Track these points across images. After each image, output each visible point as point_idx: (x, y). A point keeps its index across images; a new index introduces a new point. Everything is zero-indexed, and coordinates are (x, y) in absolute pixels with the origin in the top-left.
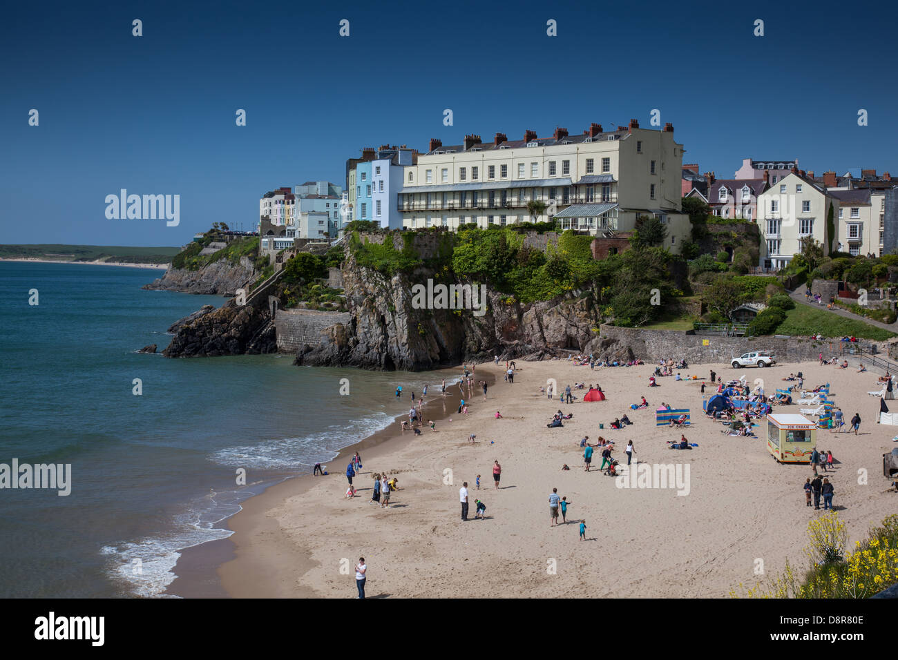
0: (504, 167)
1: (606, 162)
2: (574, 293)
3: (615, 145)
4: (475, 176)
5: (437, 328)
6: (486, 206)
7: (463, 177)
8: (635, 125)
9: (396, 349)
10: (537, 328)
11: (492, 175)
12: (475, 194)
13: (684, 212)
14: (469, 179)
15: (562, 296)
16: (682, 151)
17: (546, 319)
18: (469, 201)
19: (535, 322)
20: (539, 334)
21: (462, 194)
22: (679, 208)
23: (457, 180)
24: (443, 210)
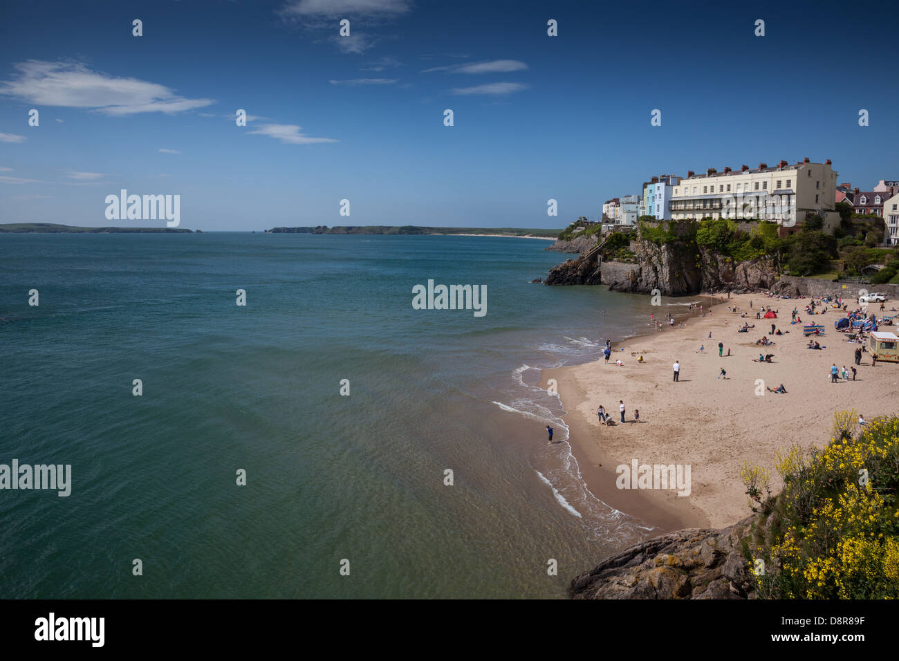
0: (729, 186)
1: (789, 182)
2: (766, 256)
3: (795, 172)
4: (712, 191)
5: (686, 274)
6: (718, 207)
7: (705, 191)
8: (807, 161)
9: (662, 284)
10: (743, 275)
11: (722, 190)
12: (712, 200)
13: (837, 210)
14: (709, 192)
15: (759, 258)
16: (837, 175)
17: (749, 271)
18: (708, 205)
19: (743, 273)
20: (744, 279)
21: (705, 201)
22: (834, 209)
23: (702, 193)
24: (694, 210)
